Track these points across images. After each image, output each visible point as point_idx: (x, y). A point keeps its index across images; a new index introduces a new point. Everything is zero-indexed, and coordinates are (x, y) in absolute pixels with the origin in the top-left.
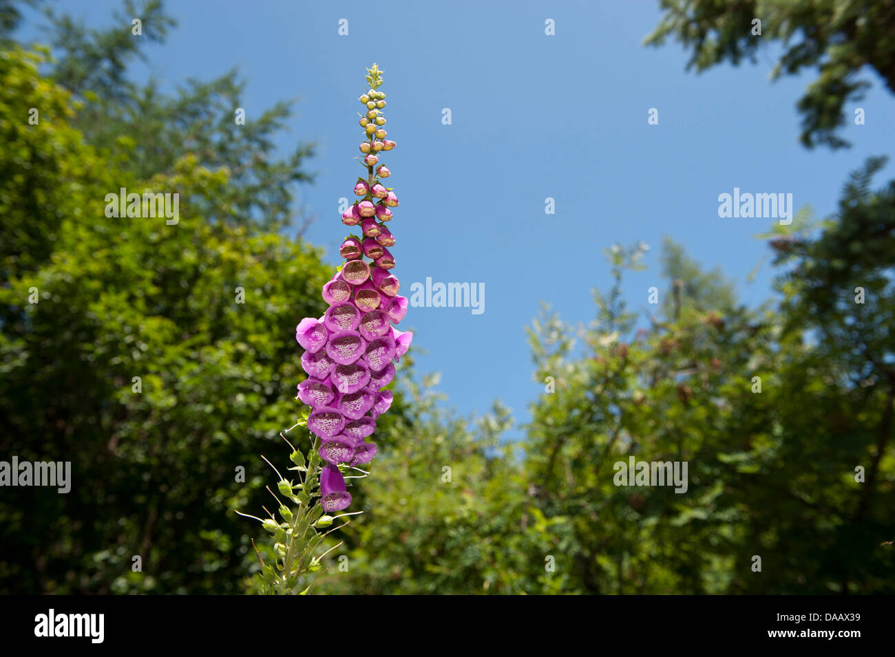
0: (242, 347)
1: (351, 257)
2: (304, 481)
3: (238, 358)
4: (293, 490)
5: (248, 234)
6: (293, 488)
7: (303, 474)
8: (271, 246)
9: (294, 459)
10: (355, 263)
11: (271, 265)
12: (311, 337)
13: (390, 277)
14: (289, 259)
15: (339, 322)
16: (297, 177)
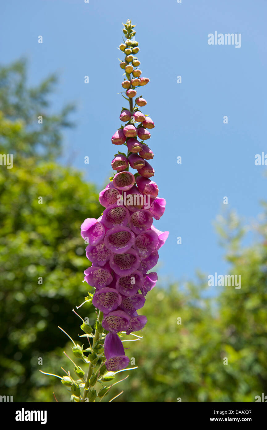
0: (33, 236)
1: (121, 169)
2: (92, 346)
3: (30, 243)
4: (84, 353)
5: (36, 163)
6: (84, 351)
7: (91, 339)
8: (50, 172)
9: (84, 328)
10: (123, 174)
11: (51, 183)
12: (92, 233)
13: (151, 183)
14: (63, 178)
15: (114, 220)
16: (66, 124)
